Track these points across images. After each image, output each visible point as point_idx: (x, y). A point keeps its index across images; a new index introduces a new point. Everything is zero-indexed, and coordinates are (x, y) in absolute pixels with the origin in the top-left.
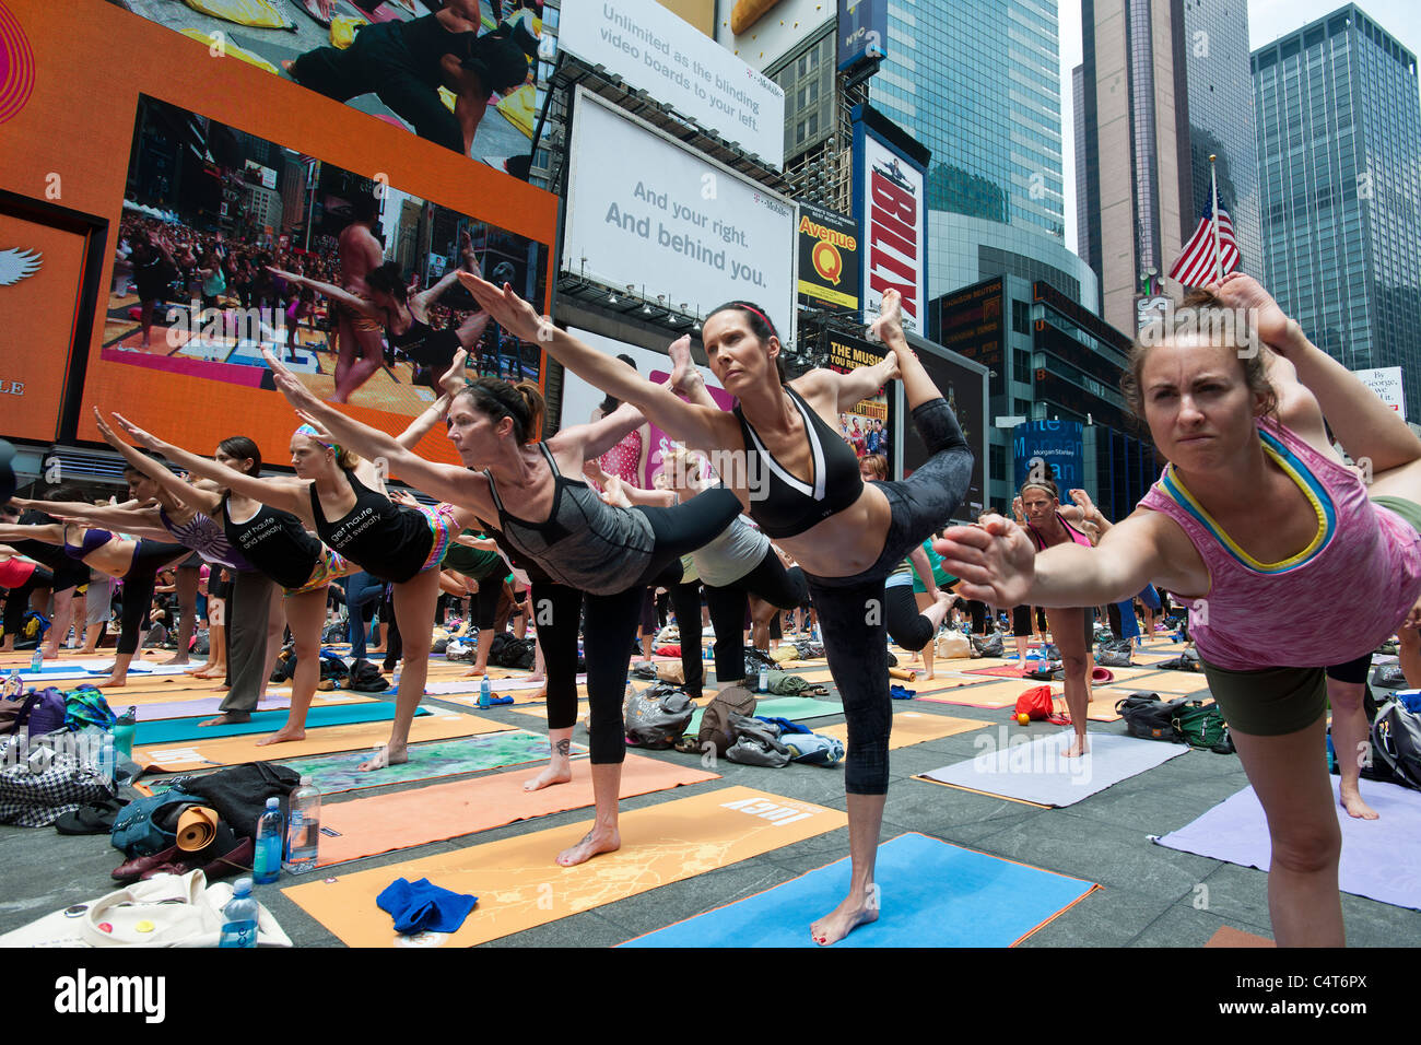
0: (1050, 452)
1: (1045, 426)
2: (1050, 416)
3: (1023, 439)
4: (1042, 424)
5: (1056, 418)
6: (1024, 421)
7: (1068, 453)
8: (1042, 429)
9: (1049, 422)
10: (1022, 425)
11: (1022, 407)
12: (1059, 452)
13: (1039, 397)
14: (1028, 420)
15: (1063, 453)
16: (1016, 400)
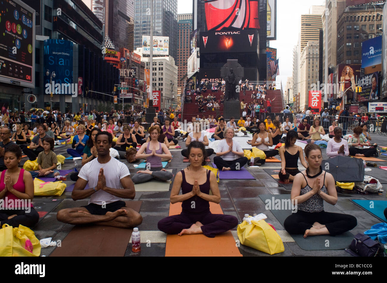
0: (60, 53)
1: (58, 42)
2: (60, 37)
3: (48, 46)
4: (57, 40)
5: (62, 39)
6: (49, 39)
7: (67, 54)
8: (57, 43)
9: (60, 40)
10: (48, 40)
11: (47, 32)
12: (63, 54)
13: (55, 28)
14: (50, 38)
15: (65, 54)
16: (45, 29)
